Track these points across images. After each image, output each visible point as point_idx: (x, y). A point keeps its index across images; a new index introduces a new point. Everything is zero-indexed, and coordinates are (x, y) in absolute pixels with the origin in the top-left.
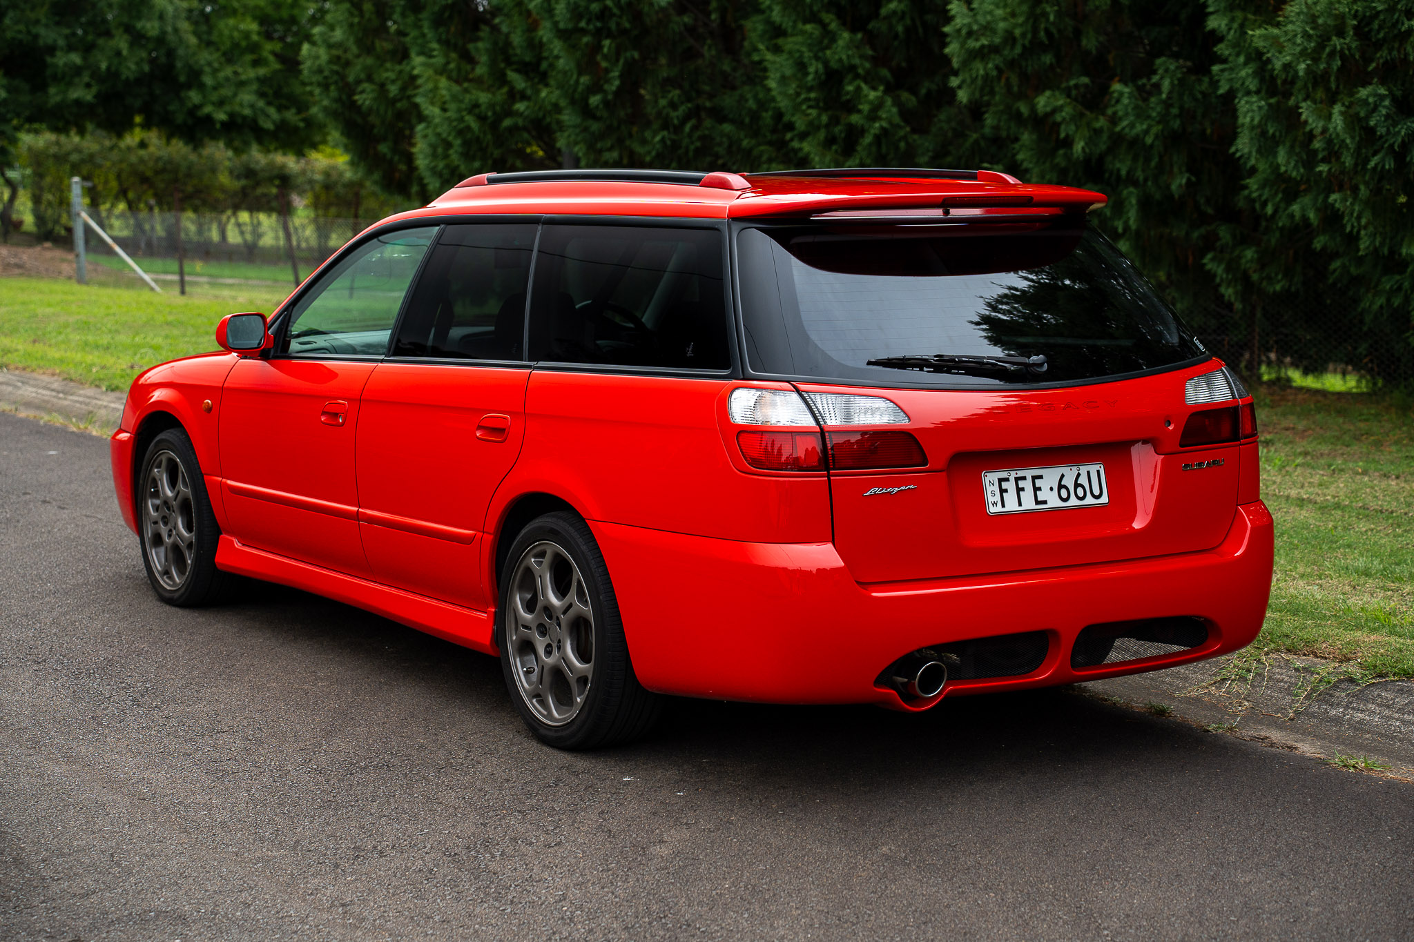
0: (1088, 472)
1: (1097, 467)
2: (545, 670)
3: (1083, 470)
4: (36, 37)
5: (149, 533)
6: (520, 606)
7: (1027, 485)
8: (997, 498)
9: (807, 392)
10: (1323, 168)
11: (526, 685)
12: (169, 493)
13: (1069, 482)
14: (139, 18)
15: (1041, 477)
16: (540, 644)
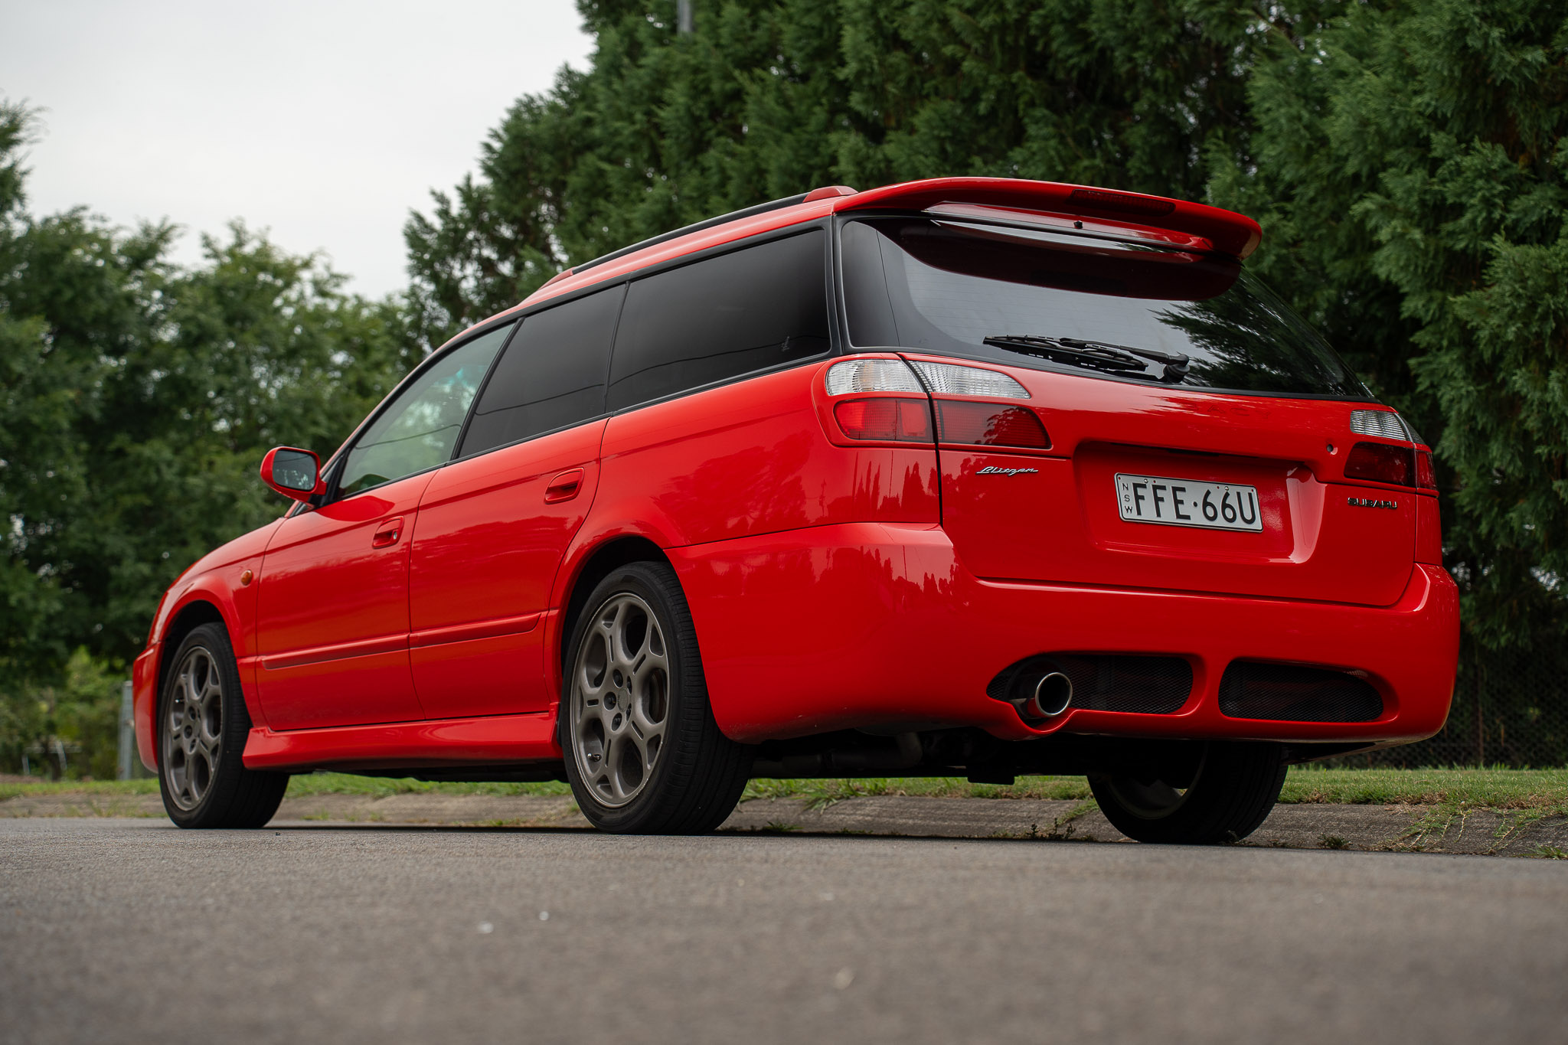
0: (1238, 494)
1: (1249, 489)
2: (612, 744)
3: (1233, 490)
4: (102, 546)
5: (168, 752)
6: (587, 682)
7: (1167, 495)
8: (1132, 504)
9: (914, 361)
10: (1541, 450)
11: (589, 771)
12: (196, 697)
13: (1216, 499)
14: (219, 524)
15: (1183, 490)
16: (607, 716)
